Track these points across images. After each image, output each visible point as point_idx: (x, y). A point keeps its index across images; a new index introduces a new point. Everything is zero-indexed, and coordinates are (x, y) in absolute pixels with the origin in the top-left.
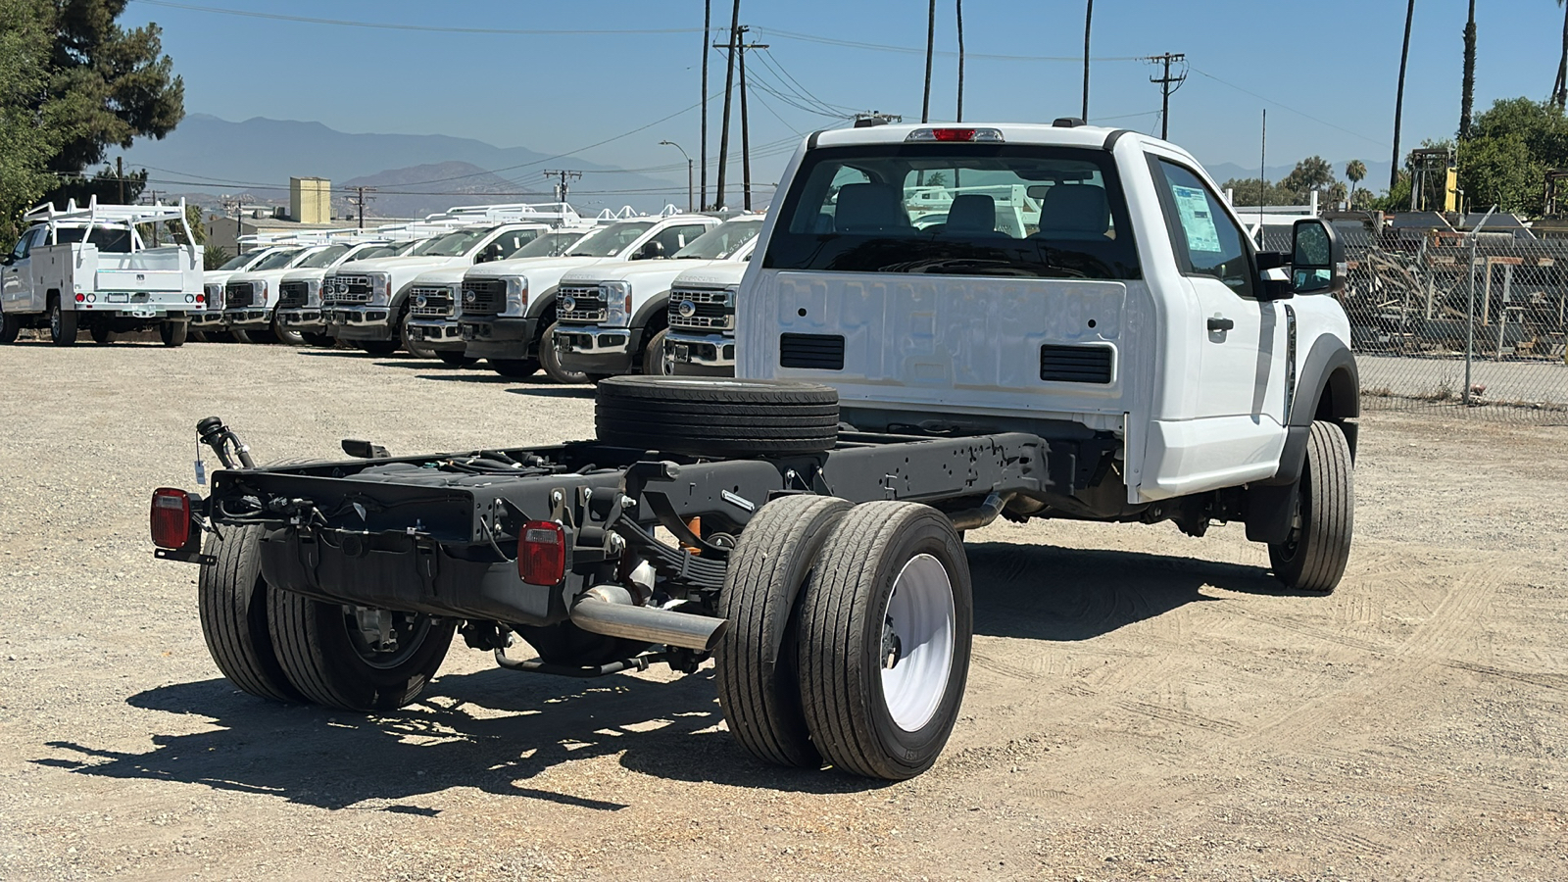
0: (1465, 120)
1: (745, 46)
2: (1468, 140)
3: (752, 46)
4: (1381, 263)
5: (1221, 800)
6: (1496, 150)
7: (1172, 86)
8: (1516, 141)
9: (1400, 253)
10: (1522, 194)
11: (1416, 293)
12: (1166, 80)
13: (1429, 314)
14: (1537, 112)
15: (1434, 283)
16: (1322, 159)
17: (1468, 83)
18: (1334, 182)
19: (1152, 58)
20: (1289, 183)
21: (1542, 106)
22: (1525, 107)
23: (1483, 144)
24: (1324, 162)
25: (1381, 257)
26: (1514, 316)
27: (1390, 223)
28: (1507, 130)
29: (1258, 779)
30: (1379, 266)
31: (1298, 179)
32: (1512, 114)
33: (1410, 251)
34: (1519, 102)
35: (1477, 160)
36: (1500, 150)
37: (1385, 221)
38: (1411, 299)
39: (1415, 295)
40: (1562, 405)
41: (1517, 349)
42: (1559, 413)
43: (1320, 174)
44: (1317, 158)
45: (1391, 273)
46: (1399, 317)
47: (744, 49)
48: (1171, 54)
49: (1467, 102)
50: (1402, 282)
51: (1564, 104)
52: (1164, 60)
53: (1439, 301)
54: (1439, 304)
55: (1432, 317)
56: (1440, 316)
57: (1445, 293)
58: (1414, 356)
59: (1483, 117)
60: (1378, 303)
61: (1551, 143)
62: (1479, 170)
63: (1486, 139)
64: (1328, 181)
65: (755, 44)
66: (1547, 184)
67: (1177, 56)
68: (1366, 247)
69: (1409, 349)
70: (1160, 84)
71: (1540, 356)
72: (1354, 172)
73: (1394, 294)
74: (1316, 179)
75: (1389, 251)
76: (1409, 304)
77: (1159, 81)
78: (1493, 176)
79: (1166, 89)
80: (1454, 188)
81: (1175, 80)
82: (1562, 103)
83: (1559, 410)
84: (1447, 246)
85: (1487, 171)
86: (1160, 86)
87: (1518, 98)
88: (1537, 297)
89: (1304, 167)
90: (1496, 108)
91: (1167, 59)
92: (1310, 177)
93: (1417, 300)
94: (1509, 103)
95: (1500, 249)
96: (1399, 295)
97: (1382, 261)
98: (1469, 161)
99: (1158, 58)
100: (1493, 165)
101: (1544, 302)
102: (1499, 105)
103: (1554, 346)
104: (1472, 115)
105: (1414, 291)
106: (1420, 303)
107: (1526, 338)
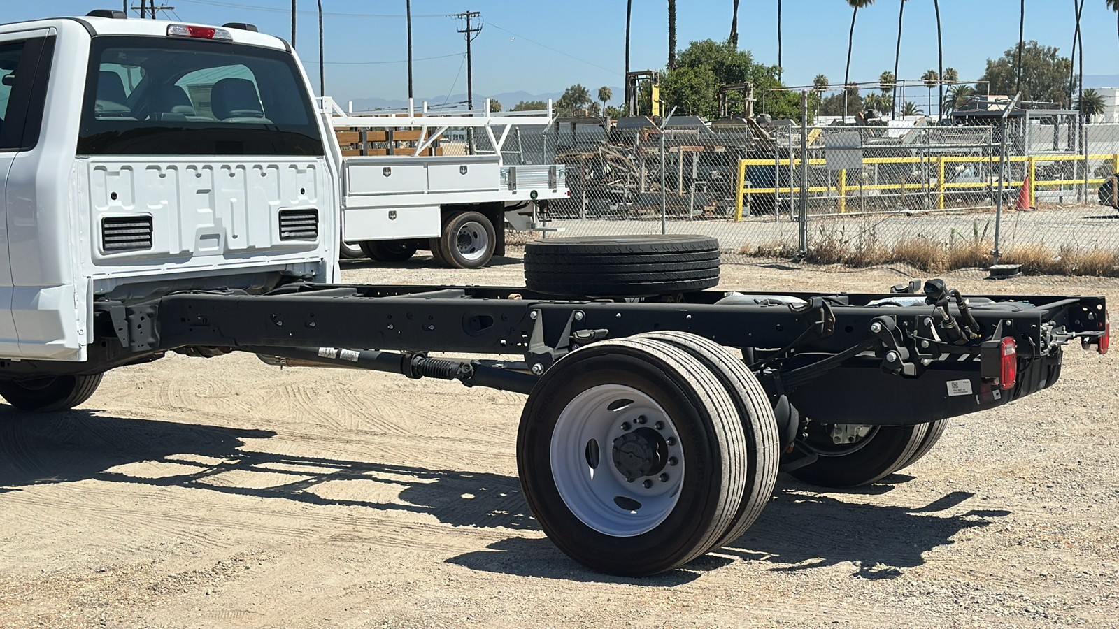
0: (672, 56)
1: (156, 8)
2: (675, 69)
3: (161, 8)
4: (609, 154)
5: (388, 605)
6: (693, 76)
7: (473, 35)
8: (706, 70)
9: (621, 146)
10: (712, 106)
11: (634, 174)
12: (468, 31)
13: (643, 189)
14: (718, 49)
15: (646, 166)
16: (582, 86)
17: (672, 30)
18: (591, 102)
19: (458, 15)
20: (561, 104)
21: (722, 45)
22: (710, 46)
23: (684, 72)
24: (584, 88)
25: (609, 149)
26: (701, 187)
27: (615, 125)
28: (700, 62)
29: (427, 580)
30: (608, 156)
31: (567, 101)
32: (702, 51)
33: (628, 144)
34: (706, 42)
35: (682, 83)
36: (696, 76)
37: (612, 124)
38: (631, 179)
39: (633, 176)
40: (728, 249)
41: (704, 211)
42: (726, 255)
43: (582, 97)
44: (579, 85)
45: (618, 161)
46: (622, 192)
47: (156, 10)
48: (471, 12)
49: (672, 43)
50: (624, 167)
51: (736, 44)
52: (466, 16)
53: (650, 179)
54: (649, 181)
55: (646, 191)
56: (651, 190)
57: (654, 173)
58: (634, 219)
59: (684, 54)
60: (608, 182)
61: (729, 70)
62: (683, 91)
63: (686, 68)
64: (587, 101)
65: (164, 6)
66: (721, 95)
67: (475, 13)
68: (598, 143)
69: (631, 214)
70: (464, 33)
71: (719, 216)
72: (604, 95)
73: (619, 176)
74: (580, 100)
75: (614, 145)
76: (630, 183)
77: (463, 31)
78: (692, 94)
79: (469, 37)
80: (657, 99)
81: (474, 30)
82: (735, 43)
83: (726, 253)
84: (654, 139)
85: (688, 91)
86: (464, 35)
87: (706, 40)
88: (715, 174)
89: (570, 92)
90: (692, 47)
91: (468, 16)
92: (576, 99)
93: (635, 180)
94: (701, 43)
95: (689, 141)
96: (622, 176)
97: (610, 152)
98: (676, 84)
99: (462, 15)
100: (692, 87)
101: (721, 177)
102: (694, 45)
103: (729, 208)
104: (676, 52)
105: (632, 172)
106: (636, 181)
107: (709, 203)
